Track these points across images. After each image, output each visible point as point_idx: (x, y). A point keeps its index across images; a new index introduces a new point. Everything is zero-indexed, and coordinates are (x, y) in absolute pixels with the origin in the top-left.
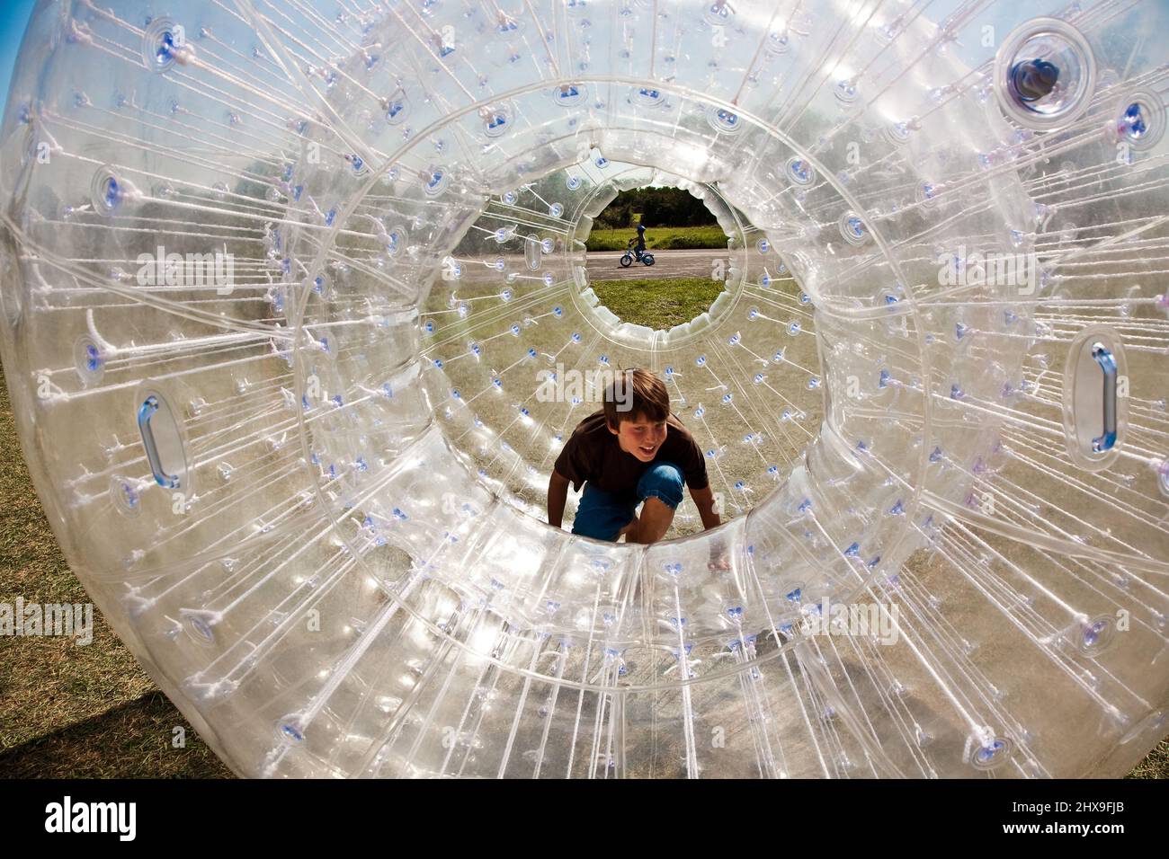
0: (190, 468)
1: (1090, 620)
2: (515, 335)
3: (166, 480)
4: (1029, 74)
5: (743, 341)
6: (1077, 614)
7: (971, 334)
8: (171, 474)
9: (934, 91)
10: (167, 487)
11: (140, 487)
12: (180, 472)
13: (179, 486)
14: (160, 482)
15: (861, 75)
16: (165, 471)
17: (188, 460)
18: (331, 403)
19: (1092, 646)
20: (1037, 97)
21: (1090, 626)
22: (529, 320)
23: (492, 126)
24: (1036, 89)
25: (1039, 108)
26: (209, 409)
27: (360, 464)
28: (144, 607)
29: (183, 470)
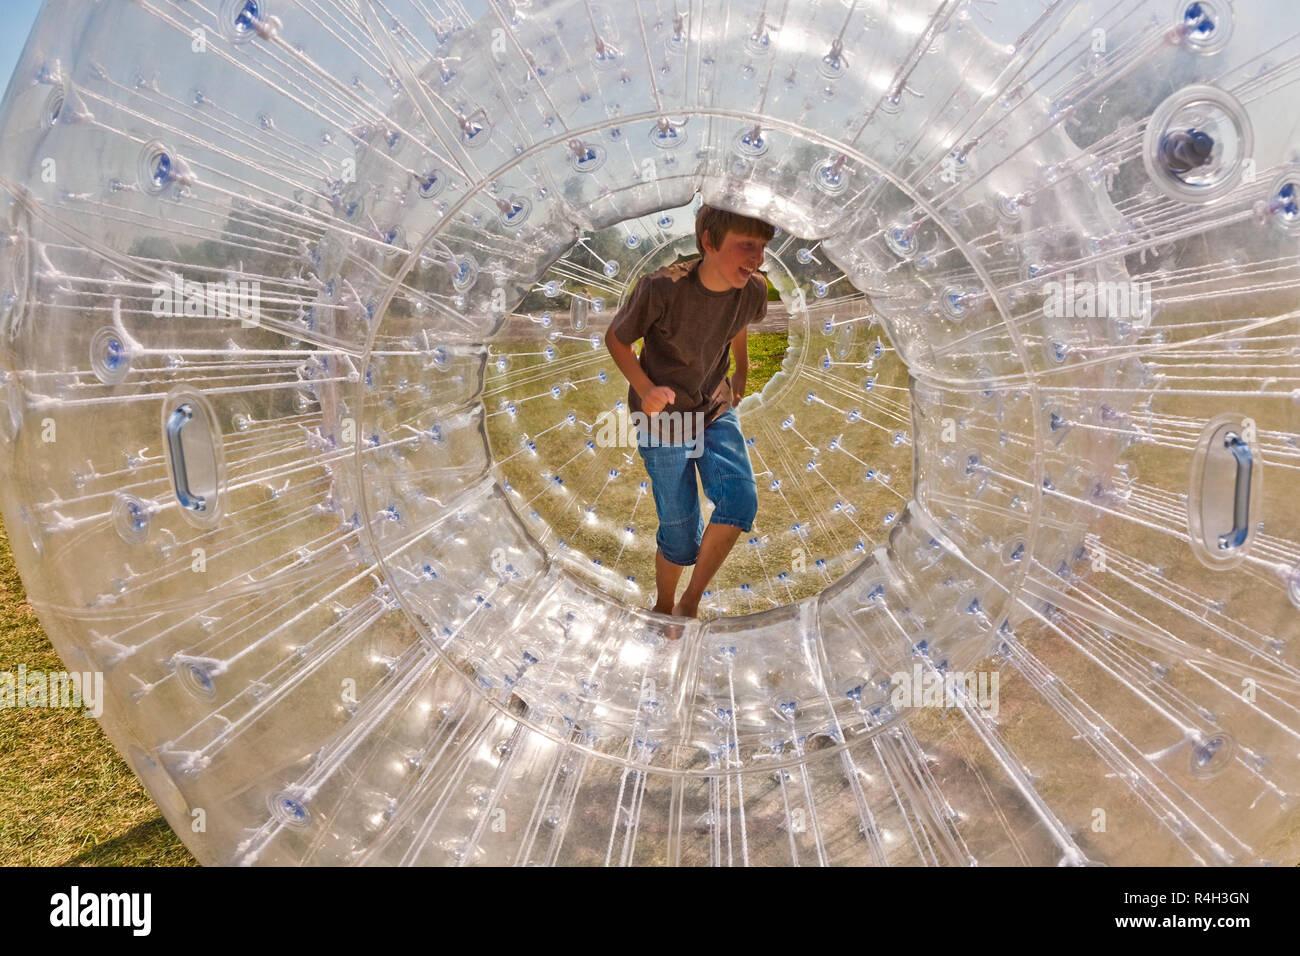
0: (221, 491)
1: (1203, 736)
2: (556, 397)
3: (191, 500)
4: (1181, 144)
5: (796, 425)
6: (1187, 730)
7: (1067, 426)
8: (197, 495)
9: (1047, 167)
10: (190, 508)
11: (150, 509)
12: (208, 494)
13: (204, 508)
14: (185, 503)
15: (976, 143)
16: (192, 492)
17: (221, 483)
18: (367, 442)
19: (1205, 766)
20: (1187, 168)
21: (1204, 744)
22: (568, 384)
23: (582, 161)
24: (1188, 160)
25: (1190, 180)
26: (256, 426)
27: (391, 513)
28: (121, 655)
29: (213, 492)
